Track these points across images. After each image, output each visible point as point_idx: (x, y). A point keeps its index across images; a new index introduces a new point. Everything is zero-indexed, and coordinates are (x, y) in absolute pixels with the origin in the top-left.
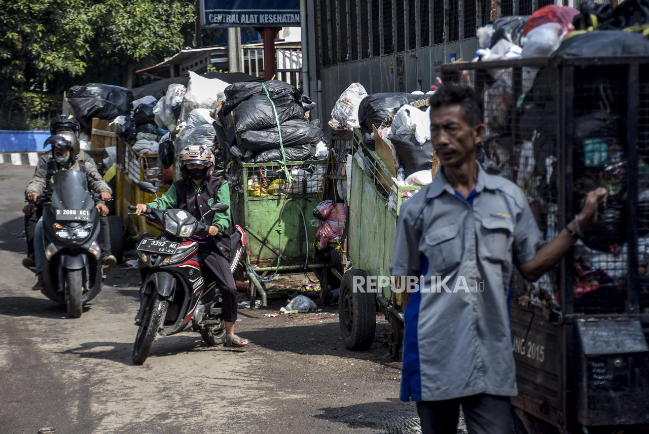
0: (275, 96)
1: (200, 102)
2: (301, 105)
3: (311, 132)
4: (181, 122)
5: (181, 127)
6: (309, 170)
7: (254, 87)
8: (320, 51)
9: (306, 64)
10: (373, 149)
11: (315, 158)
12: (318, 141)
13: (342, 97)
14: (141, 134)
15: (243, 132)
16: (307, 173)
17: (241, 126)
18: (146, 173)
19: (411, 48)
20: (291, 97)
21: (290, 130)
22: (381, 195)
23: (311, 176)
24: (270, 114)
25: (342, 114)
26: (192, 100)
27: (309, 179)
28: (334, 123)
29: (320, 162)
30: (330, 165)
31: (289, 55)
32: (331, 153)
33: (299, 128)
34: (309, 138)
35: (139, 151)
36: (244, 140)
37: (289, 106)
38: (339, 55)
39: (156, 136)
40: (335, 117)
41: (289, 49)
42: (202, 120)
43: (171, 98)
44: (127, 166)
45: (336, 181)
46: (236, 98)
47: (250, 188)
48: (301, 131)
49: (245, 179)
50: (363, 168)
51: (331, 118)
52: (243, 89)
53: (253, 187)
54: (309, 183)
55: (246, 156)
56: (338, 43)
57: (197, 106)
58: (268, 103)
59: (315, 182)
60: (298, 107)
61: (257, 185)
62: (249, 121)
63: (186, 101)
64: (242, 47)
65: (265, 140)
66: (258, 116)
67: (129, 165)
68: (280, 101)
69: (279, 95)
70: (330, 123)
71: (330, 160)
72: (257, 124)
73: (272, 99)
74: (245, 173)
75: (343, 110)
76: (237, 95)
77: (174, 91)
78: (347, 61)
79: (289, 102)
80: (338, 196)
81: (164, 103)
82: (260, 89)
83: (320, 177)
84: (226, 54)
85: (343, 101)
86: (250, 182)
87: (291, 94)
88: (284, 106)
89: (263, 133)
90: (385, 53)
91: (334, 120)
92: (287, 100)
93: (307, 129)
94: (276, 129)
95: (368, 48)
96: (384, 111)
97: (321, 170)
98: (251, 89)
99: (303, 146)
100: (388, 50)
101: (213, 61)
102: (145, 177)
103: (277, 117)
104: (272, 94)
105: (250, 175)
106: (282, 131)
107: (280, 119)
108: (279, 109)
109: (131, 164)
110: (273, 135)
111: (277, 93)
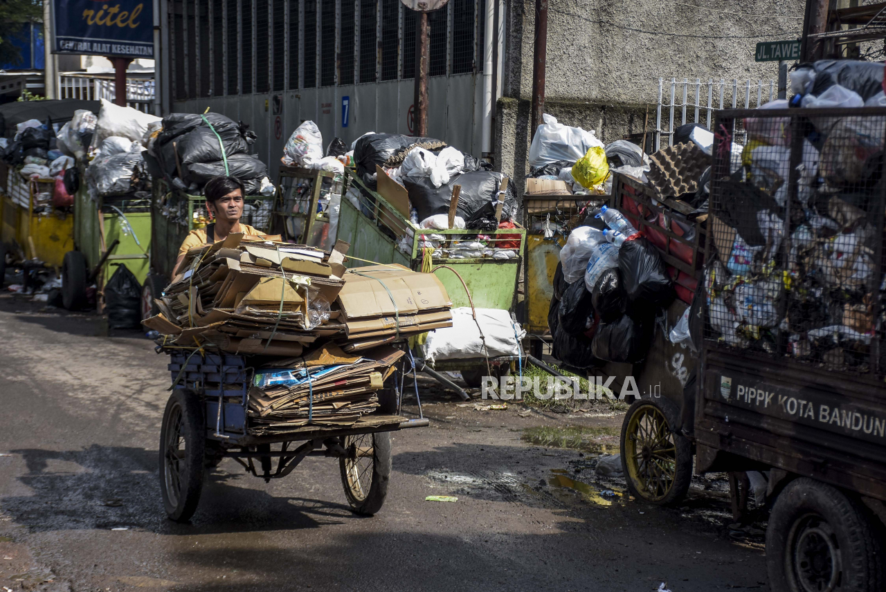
0: (221, 130)
1: (114, 130)
2: (245, 140)
3: (257, 167)
4: (94, 149)
5: (95, 154)
6: (255, 206)
7: (194, 119)
9: (158, 96)
10: (375, 190)
11: (261, 194)
12: (263, 177)
13: (296, 134)
14: (30, 158)
15: (189, 164)
16: (253, 208)
17: (188, 157)
18: (35, 197)
20: (237, 131)
21: (236, 164)
22: (386, 237)
23: (257, 211)
24: (216, 147)
25: (296, 151)
26: (106, 128)
27: (254, 214)
28: (287, 160)
29: (266, 198)
30: (278, 200)
32: (279, 190)
33: (246, 162)
34: (255, 173)
35: (28, 175)
36: (192, 173)
37: (235, 140)
38: (198, 90)
39: (45, 161)
40: (288, 153)
42: (118, 147)
43: (79, 125)
44: (9, 189)
45: (286, 217)
46: (175, 129)
47: (195, 221)
48: (248, 165)
49: (191, 211)
51: (283, 155)
52: (181, 121)
53: (198, 219)
54: (254, 218)
55: (191, 188)
56: (198, 78)
57: (111, 134)
58: (214, 136)
59: (260, 218)
60: (244, 141)
61: (203, 218)
62: (196, 153)
63: (100, 128)
64: (59, 74)
65: (212, 173)
66: (205, 148)
67: (13, 189)
68: (227, 135)
69: (225, 129)
70: (283, 159)
71: (279, 197)
72: (205, 156)
73: (218, 133)
74: (191, 204)
75: (297, 147)
76: (176, 126)
77: (82, 116)
78: (209, 96)
79: (236, 136)
80: (288, 234)
81: (70, 128)
82: (199, 121)
83: (265, 213)
84: (42, 80)
85: (296, 138)
86: (196, 215)
87: (238, 128)
88: (230, 139)
89: (210, 166)
90: (258, 91)
91: (288, 157)
92: (234, 134)
93: (254, 164)
94: (222, 162)
95: (236, 85)
96: (385, 152)
97: (266, 206)
98: (190, 120)
99: (249, 181)
100: (263, 88)
101: (28, 85)
102: (35, 202)
103: (223, 150)
104: (216, 128)
105: (196, 207)
106: (228, 165)
107: (226, 152)
108: (226, 142)
109: (16, 188)
110: (220, 169)
111: (222, 126)
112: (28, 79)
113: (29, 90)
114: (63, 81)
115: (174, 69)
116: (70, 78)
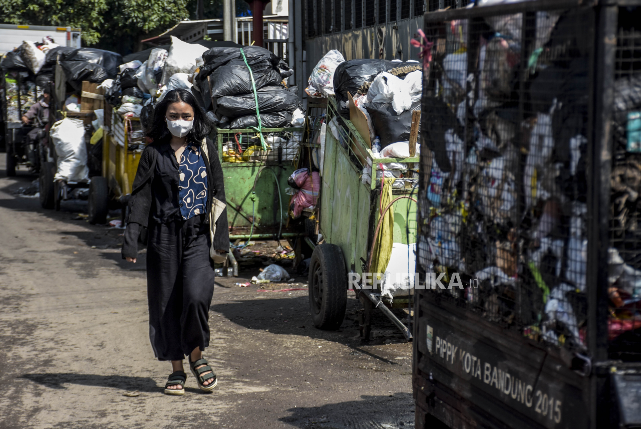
0: (253, 62)
1: (181, 67)
2: (278, 71)
3: (288, 99)
4: (162, 86)
5: (161, 91)
6: (285, 138)
7: (233, 53)
8: (306, 23)
9: (292, 34)
10: (348, 118)
11: (292, 126)
12: (295, 109)
13: (319, 65)
14: (126, 98)
15: (218, 97)
16: (283, 140)
17: (217, 91)
18: (130, 135)
19: (391, 20)
20: (268, 63)
21: (266, 97)
22: (355, 167)
23: (287, 143)
24: (246, 79)
25: (319, 81)
26: (173, 65)
27: (284, 146)
28: (311, 90)
29: (296, 130)
30: (306, 132)
31: (279, 28)
32: (307, 121)
33: (276, 94)
34: (285, 105)
35: (124, 113)
36: (219, 106)
37: (266, 72)
38: (323, 27)
39: (140, 100)
40: (312, 84)
41: (279, 23)
42: (181, 84)
43: (154, 63)
44: (113, 128)
45: (311, 149)
46: (214, 63)
47: (224, 155)
48: (278, 97)
49: (220, 145)
50: (337, 138)
51: (308, 85)
52: (221, 54)
53: (228, 153)
54: (285, 151)
55: (222, 121)
56: (323, 15)
57: (178, 71)
58: (245, 69)
59: (291, 150)
60: (276, 73)
61: (232, 152)
62: (225, 86)
63: (168, 66)
64: (236, 19)
65: (241, 106)
66: (235, 81)
67: (115, 128)
68: (258, 67)
69: (257, 61)
70: (307, 90)
71: (306, 128)
72: (233, 89)
73: (249, 65)
74: (220, 138)
75: (320, 77)
76: (215, 60)
77: (156, 55)
78: (330, 32)
79: (266, 68)
80: (313, 164)
81: (147, 67)
82: (238, 54)
83: (295, 145)
84: (221, 26)
85: (320, 68)
86: (225, 149)
87: (269, 60)
88: (261, 71)
89: (239, 99)
90: (367, 25)
91: (311, 87)
92: (265, 66)
93: (284, 95)
94: (252, 95)
95: (351, 20)
96: (360, 78)
97: (297, 137)
98: (229, 54)
99: (280, 113)
100: (370, 23)
101: (209, 32)
102: (129, 140)
103: (254, 82)
104: (249, 59)
105: (225, 141)
106: (258, 97)
107: (257, 85)
108: (256, 75)
109: (116, 126)
110: (249, 101)
111: (255, 59)
112: (209, 25)
113: (210, 35)
114: (239, 26)
115: (306, 7)
116: (246, 23)
